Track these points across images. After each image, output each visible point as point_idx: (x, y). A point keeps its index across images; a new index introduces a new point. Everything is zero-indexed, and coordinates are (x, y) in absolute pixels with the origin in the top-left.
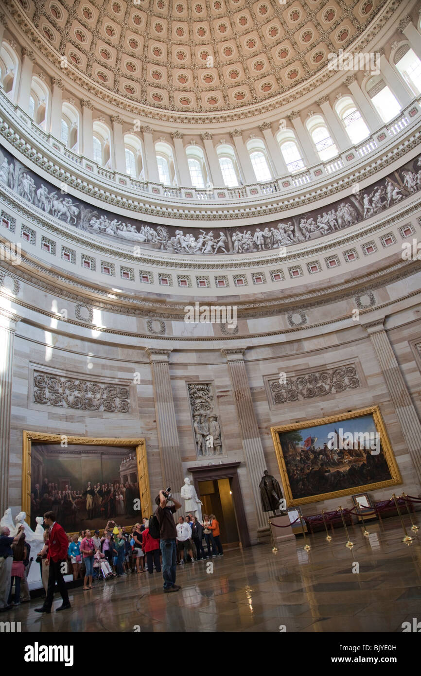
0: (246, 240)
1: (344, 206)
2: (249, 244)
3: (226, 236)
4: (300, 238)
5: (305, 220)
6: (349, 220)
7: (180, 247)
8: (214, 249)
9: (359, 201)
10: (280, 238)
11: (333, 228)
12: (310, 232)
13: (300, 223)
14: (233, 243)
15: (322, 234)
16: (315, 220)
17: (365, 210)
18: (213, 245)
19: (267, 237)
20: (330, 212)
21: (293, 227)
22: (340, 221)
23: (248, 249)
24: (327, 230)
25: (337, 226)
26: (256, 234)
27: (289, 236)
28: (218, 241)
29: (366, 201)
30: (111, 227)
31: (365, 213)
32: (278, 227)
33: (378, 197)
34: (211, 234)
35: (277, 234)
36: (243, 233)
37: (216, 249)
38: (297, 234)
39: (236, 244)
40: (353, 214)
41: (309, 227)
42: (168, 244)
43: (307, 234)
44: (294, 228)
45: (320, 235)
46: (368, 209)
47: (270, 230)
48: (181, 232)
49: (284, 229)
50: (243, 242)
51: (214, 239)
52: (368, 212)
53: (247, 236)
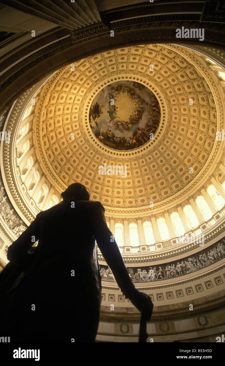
0: (172, 270)
2: (174, 272)
3: (162, 268)
4: (200, 266)
5: (202, 255)
7: (140, 278)
8: (156, 277)
10: (190, 267)
11: (217, 259)
12: (205, 262)
14: (166, 272)
16: (207, 254)
18: (156, 275)
19: (183, 267)
20: (213, 249)
22: (219, 254)
23: (173, 275)
24: (214, 260)
26: (177, 266)
27: (194, 265)
28: (159, 272)
30: (106, 273)
32: (188, 260)
34: (155, 268)
35: (188, 265)
36: (170, 266)
37: (158, 277)
38: (198, 264)
39: (168, 273)
41: (204, 259)
42: (133, 277)
43: (203, 263)
45: (210, 264)
47: (184, 263)
48: (140, 270)
49: (191, 261)
50: (171, 271)
51: (157, 271)
53: (173, 267)
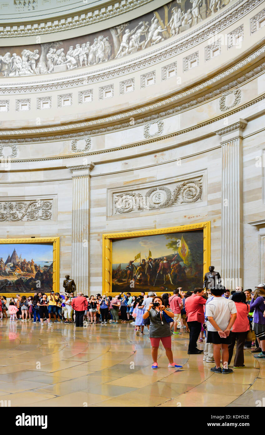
1: (101, 40)
4: (42, 69)
5: (55, 50)
6: (100, 57)
9: (119, 36)
10: (20, 66)
11: (81, 64)
12: (56, 64)
13: (47, 53)
15: (67, 68)
16: (65, 52)
17: (121, 48)
19: (6, 64)
20: (84, 44)
21: (38, 56)
22: (91, 56)
24: (74, 65)
25: (86, 62)
29: (125, 37)
31: (119, 52)
32: (22, 53)
33: (139, 34)
35: (18, 61)
38: (41, 64)
40: (107, 51)
41: (56, 59)
43: (51, 66)
44: (39, 58)
45: (65, 68)
46: (124, 47)
47: (11, 56)
52: (122, 50)
